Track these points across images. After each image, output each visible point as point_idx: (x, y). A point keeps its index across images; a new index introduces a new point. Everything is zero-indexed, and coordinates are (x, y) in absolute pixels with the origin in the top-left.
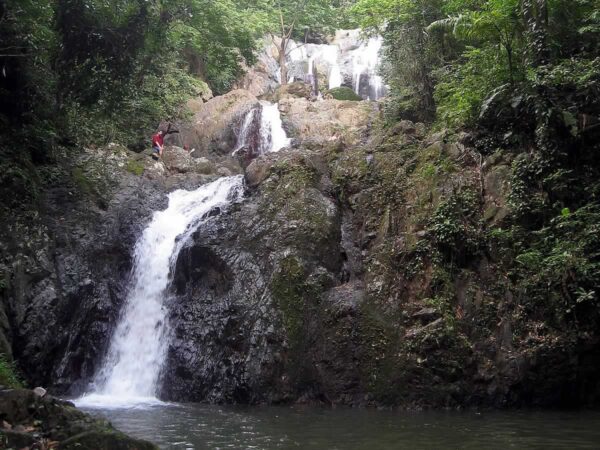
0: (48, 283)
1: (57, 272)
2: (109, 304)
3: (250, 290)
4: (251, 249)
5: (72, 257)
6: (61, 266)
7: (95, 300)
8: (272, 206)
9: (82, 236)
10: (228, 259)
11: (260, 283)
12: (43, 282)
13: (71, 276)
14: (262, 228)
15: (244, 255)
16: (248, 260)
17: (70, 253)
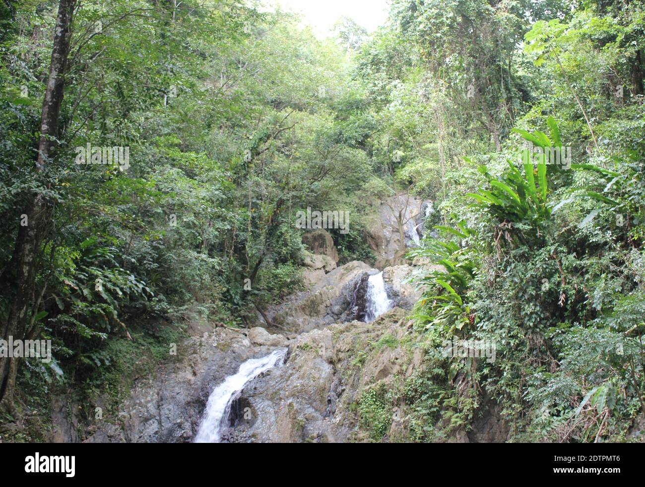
0: (154, 422)
1: (160, 415)
2: (191, 433)
3: (266, 423)
4: (271, 399)
5: (171, 407)
6: (162, 412)
7: (183, 432)
8: (290, 371)
9: (178, 394)
10: (256, 406)
11: (273, 419)
12: (151, 421)
13: (168, 418)
14: (280, 386)
15: (267, 403)
16: (269, 406)
17: (170, 404)
